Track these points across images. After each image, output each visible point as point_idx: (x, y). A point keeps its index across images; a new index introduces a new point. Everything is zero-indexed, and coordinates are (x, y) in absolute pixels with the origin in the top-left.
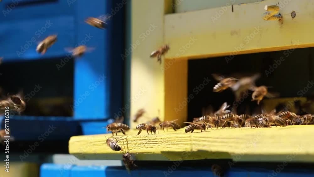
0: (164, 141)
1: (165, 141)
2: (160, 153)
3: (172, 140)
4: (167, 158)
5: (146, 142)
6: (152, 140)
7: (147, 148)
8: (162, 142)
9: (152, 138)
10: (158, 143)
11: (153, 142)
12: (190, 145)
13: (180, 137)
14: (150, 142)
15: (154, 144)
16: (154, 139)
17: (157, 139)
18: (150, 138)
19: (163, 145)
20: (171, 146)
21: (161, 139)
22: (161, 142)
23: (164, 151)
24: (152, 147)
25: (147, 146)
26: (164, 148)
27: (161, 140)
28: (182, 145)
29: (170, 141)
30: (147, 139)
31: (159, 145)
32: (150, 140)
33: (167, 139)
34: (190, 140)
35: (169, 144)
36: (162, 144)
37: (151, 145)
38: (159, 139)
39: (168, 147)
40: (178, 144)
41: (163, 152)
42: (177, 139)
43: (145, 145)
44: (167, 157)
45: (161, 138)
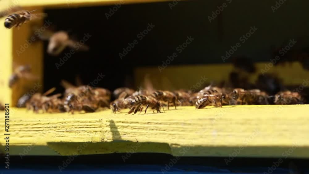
0: (53, 127)
1: (56, 127)
2: (46, 144)
3: (69, 126)
4: (56, 152)
5: (21, 129)
6: (32, 125)
7: (22, 137)
8: (50, 128)
9: (32, 123)
10: (42, 130)
11: (33, 128)
12: (99, 133)
13: (83, 122)
14: (27, 128)
15: (34, 131)
16: (36, 124)
17: (41, 124)
18: (28, 123)
19: (53, 132)
20: (65, 134)
21: (49, 124)
22: (47, 129)
23: (54, 141)
24: (32, 136)
25: (22, 135)
26: (54, 137)
27: (49, 126)
28: (86, 133)
29: (64, 127)
30: (22, 125)
31: (44, 133)
32: (27, 125)
33: (58, 125)
34: (101, 127)
35: (63, 132)
36: (50, 131)
37: (30, 133)
38: (43, 124)
39: (60, 136)
40: (79, 132)
41: (50, 144)
42: (77, 124)
43: (18, 133)
44: (56, 150)
45: (48, 122)
